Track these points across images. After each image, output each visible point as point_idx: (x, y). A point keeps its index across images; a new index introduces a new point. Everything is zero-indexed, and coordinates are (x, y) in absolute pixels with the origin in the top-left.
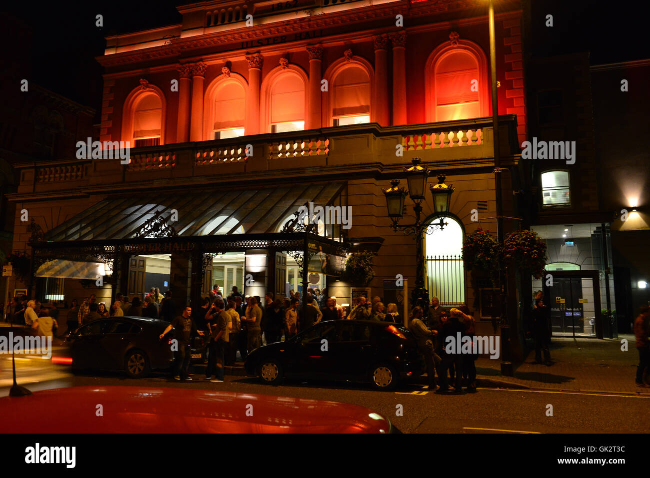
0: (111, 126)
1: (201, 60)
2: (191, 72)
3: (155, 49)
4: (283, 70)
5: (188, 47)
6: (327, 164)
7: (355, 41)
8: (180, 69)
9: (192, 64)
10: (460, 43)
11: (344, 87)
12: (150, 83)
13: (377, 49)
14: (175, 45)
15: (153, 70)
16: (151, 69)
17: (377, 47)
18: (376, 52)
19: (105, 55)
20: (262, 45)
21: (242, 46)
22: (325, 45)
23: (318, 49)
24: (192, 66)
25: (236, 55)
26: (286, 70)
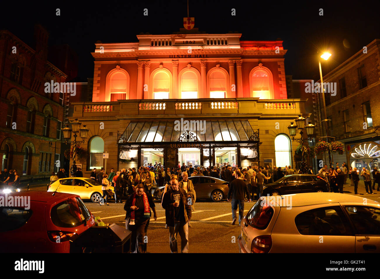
0: (99, 86)
1: (149, 60)
2: (144, 65)
3: (124, 53)
4: (189, 69)
5: (143, 54)
6: (238, 112)
7: (220, 61)
8: (139, 63)
9: (145, 62)
10: (263, 68)
11: (214, 79)
12: (121, 68)
13: (230, 66)
14: (136, 52)
15: (122, 62)
16: (121, 61)
17: (231, 65)
18: (230, 67)
19: (95, 52)
20: (179, 58)
21: (170, 57)
22: (208, 61)
23: (206, 62)
24: (145, 63)
25: (167, 60)
26: (190, 69)
